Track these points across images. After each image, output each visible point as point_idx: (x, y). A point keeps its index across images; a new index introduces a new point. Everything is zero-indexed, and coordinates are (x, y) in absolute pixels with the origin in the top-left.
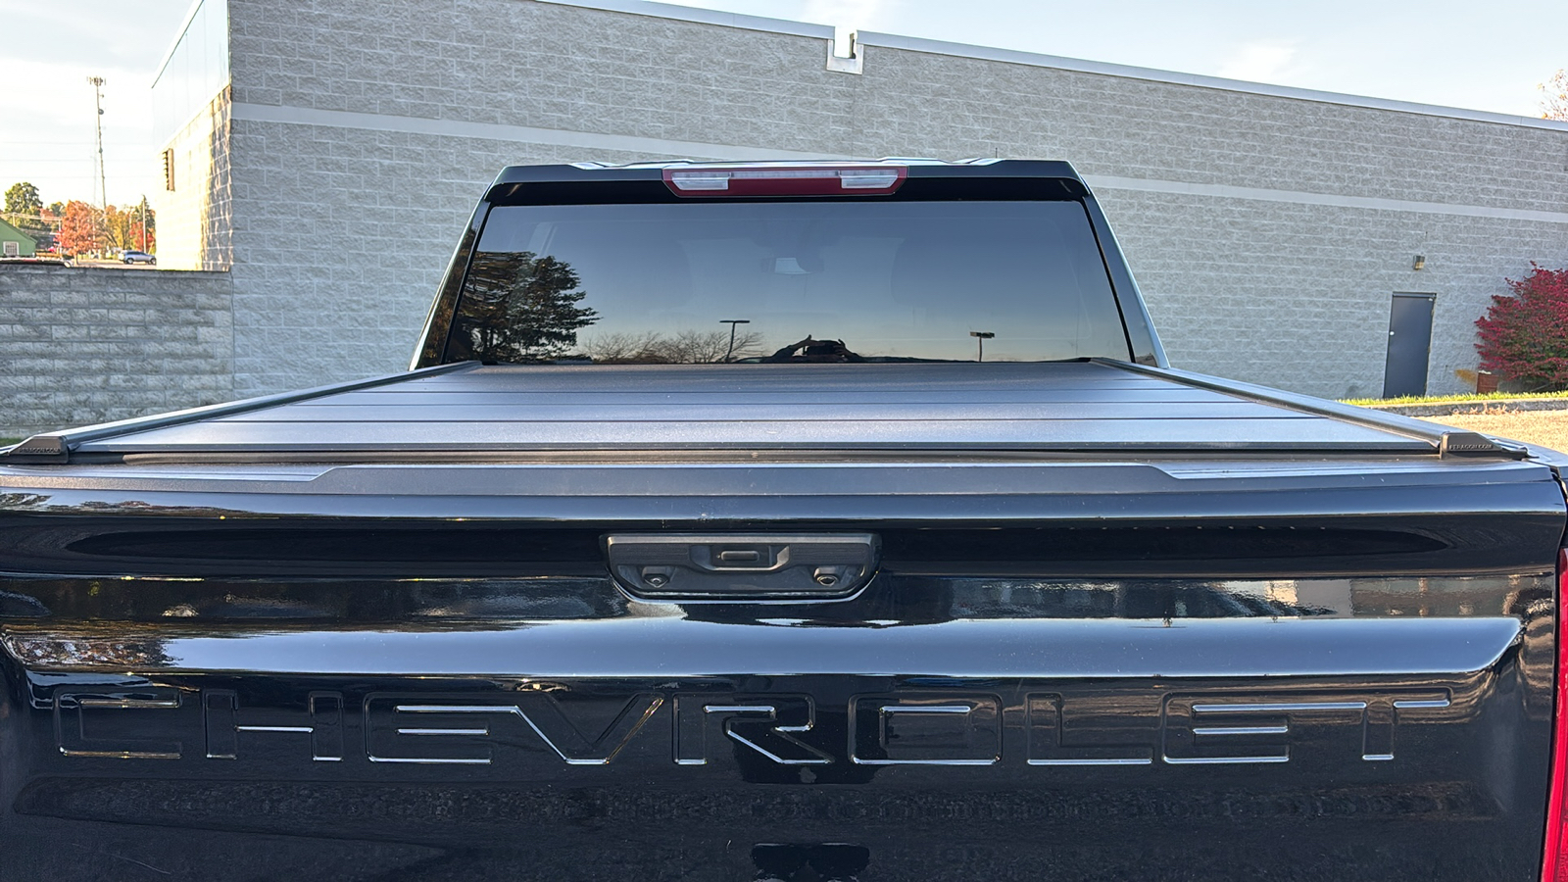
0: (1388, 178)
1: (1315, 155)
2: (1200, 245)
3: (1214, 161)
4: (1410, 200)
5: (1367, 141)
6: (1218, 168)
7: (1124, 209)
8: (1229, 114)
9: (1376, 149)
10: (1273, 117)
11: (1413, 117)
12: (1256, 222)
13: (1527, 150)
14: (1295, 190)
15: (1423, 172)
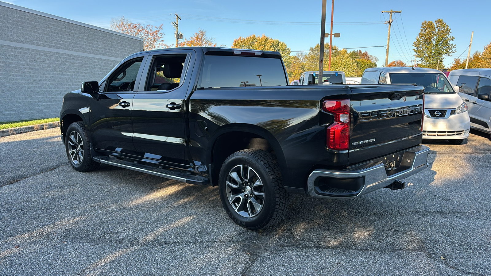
0: (103, 50)
1: (85, 42)
2: (58, 68)
3: (59, 42)
4: (109, 56)
5: (98, 39)
6: (61, 44)
7: (35, 55)
8: (62, 28)
9: (100, 42)
10: (74, 30)
11: (107, 33)
12: (73, 61)
13: (132, 45)
14: (81, 52)
15: (111, 49)
